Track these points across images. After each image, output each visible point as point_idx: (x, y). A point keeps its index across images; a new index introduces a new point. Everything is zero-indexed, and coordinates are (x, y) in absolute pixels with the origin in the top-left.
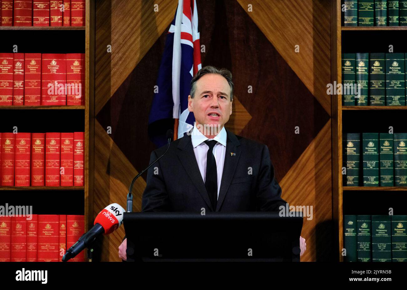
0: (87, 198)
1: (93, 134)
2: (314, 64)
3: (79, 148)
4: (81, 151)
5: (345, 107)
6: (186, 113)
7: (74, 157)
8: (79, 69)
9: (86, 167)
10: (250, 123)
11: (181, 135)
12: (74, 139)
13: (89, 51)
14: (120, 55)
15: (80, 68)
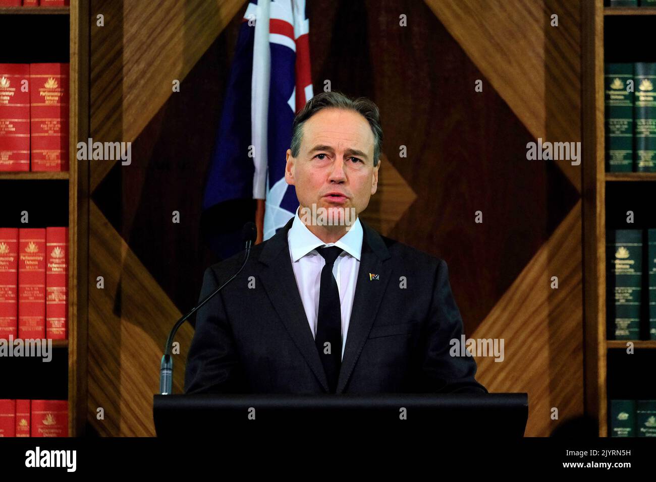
0: (73, 364)
1: (86, 232)
2: (547, 86)
3: (57, 261)
4: (61, 266)
5: (612, 176)
6: (281, 187)
7: (46, 279)
8: (56, 96)
9: (70, 300)
10: (413, 207)
11: (269, 232)
12: (46, 243)
13: (77, 59)
14: (142, 65)
15: (59, 94)
